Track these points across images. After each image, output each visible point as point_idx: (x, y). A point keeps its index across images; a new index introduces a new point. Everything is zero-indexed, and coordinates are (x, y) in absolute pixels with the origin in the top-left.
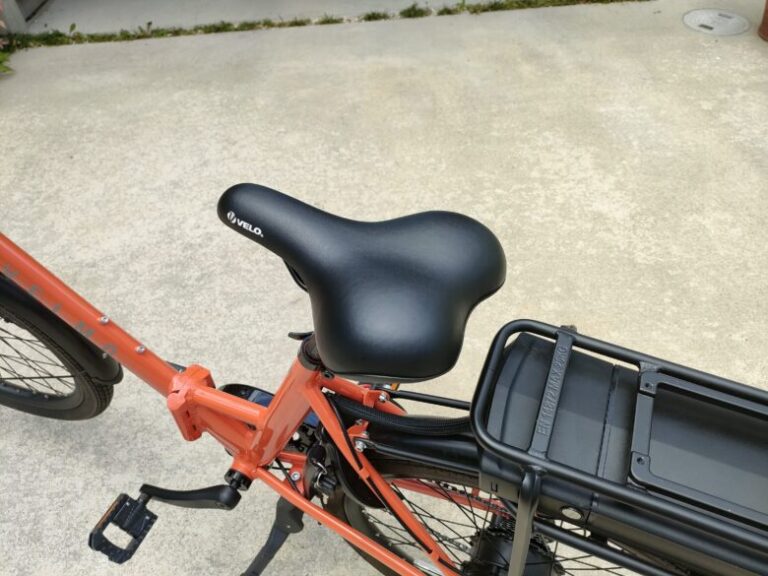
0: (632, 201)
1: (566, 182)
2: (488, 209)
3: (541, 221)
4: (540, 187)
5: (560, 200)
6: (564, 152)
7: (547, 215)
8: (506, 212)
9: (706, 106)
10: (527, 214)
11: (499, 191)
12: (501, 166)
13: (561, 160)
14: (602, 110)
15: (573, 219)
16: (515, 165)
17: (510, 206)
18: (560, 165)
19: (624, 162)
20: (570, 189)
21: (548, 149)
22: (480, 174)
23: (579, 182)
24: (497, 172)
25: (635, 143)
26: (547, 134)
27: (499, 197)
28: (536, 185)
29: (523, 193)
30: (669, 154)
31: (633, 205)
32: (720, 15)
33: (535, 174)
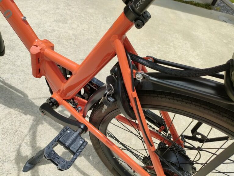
0: (202, 61)
1: (182, 49)
2: (155, 50)
3: (172, 58)
4: (173, 48)
5: (179, 54)
6: (181, 41)
7: (175, 57)
8: (161, 52)
9: (225, 41)
10: (168, 55)
11: (159, 46)
12: (161, 39)
13: (180, 43)
14: (194, 33)
15: (183, 60)
16: (166, 40)
17: (163, 51)
18: (180, 44)
19: (200, 49)
20: (183, 52)
21: (176, 38)
22: (154, 39)
23: (186, 50)
24: (159, 40)
25: (203, 45)
26: (176, 34)
27: (159, 47)
28: (172, 47)
29: (167, 49)
30: (214, 51)
31: (202, 62)
32: (229, 20)
33: (172, 44)
